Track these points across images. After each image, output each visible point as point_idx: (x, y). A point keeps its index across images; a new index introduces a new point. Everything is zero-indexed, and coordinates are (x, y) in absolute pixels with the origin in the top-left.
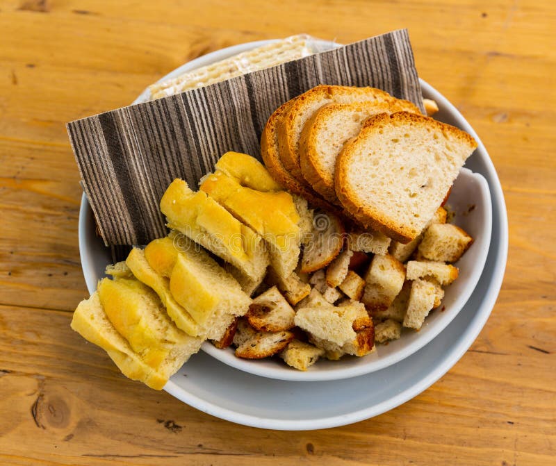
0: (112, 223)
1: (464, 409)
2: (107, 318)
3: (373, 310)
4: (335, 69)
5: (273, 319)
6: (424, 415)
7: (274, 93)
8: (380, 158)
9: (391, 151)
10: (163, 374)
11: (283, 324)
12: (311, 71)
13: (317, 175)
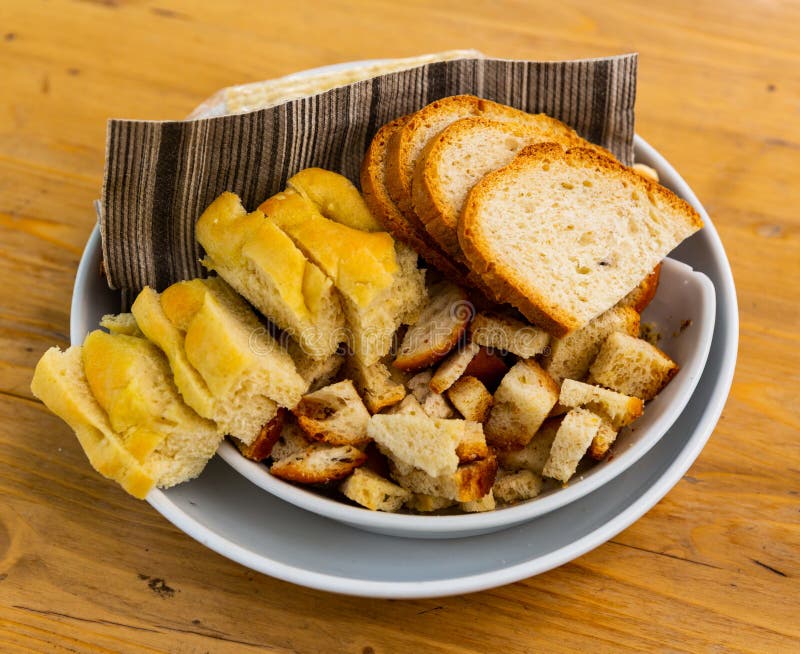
0: (123, 249)
1: (629, 636)
2: (86, 380)
3: (501, 448)
4: (505, 89)
5: (336, 426)
6: (563, 635)
7: (405, 105)
8: (538, 205)
9: (558, 199)
10: (149, 472)
11: (350, 435)
12: (466, 82)
13: (433, 206)
